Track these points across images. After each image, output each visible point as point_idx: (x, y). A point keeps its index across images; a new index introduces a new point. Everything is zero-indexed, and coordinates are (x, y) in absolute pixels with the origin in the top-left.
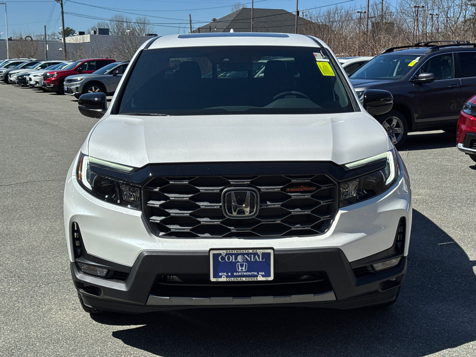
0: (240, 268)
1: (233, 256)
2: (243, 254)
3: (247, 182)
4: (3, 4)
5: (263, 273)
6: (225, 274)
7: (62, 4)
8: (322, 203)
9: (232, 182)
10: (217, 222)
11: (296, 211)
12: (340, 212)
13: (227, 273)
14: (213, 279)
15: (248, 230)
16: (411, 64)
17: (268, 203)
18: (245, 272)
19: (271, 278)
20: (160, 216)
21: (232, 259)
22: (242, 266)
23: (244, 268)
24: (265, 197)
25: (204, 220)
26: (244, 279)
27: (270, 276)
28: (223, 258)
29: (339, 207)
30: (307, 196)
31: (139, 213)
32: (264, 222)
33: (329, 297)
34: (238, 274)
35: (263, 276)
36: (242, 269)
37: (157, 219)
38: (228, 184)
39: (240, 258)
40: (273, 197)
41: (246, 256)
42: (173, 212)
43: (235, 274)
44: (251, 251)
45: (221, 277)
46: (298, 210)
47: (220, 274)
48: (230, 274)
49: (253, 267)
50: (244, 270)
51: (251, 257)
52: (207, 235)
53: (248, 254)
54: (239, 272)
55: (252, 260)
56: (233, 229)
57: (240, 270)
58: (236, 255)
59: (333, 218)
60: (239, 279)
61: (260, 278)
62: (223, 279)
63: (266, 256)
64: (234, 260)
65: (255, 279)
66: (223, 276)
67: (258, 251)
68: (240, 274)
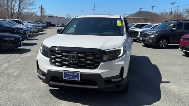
2: (72, 73)
3: (75, 53)
5: (77, 78)
6: (67, 77)
8: (96, 60)
9: (71, 53)
10: (67, 63)
11: (88, 62)
12: (101, 63)
14: (64, 79)
15: (76, 66)
16: (171, 26)
17: (81, 59)
19: (79, 80)
20: (54, 60)
22: (72, 76)
24: (80, 57)
25: (64, 62)
26: (72, 79)
27: (79, 79)
28: (67, 73)
29: (101, 62)
30: (92, 58)
31: (49, 59)
32: (80, 64)
33: (97, 87)
36: (72, 77)
37: (53, 61)
38: (70, 53)
39: (71, 74)
40: (82, 58)
42: (57, 59)
46: (89, 62)
49: (74, 76)
52: (65, 66)
53: (73, 73)
56: (71, 66)
58: (70, 73)
59: (99, 65)
60: (71, 79)
61: (76, 80)
62: (67, 79)
63: (78, 74)
65: (75, 80)
67: (76, 72)
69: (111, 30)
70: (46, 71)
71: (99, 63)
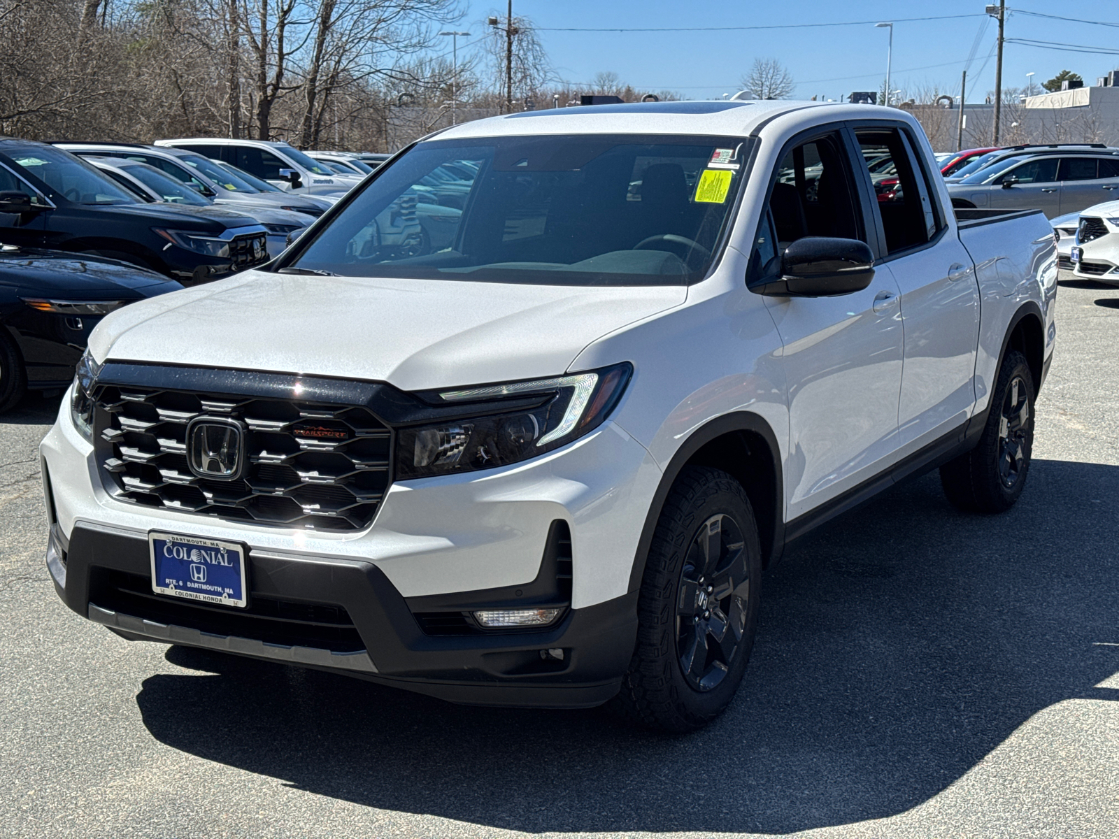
0: (196, 575)
1: (185, 549)
2: (199, 548)
3: (228, 406)
5: (231, 592)
6: (174, 581)
9: (206, 405)
10: (186, 479)
11: (311, 476)
12: (394, 488)
13: (178, 582)
14: (157, 589)
15: (234, 504)
17: (264, 454)
18: (203, 583)
19: (242, 603)
20: (116, 458)
21: (183, 555)
22: (198, 570)
23: (201, 576)
25: (169, 475)
26: (202, 597)
27: (241, 599)
28: (170, 551)
29: (394, 480)
30: (329, 446)
31: (89, 450)
32: (259, 491)
34: (193, 585)
35: (230, 596)
36: (199, 577)
37: (112, 463)
38: (200, 410)
39: (194, 557)
41: (203, 552)
43: (189, 584)
44: (209, 543)
45: (167, 586)
46: (315, 474)
47: (167, 581)
48: (181, 583)
49: (219, 576)
50: (202, 581)
51: (211, 554)
52: (177, 504)
53: (205, 549)
54: (195, 582)
55: (214, 562)
56: (210, 499)
57: (196, 579)
58: (190, 548)
59: (380, 500)
60: (194, 596)
61: (226, 600)
62: (170, 591)
63: (233, 556)
64: (185, 558)
65: (217, 600)
66: (172, 585)
67: (221, 545)
68: (196, 585)
71: (380, 486)
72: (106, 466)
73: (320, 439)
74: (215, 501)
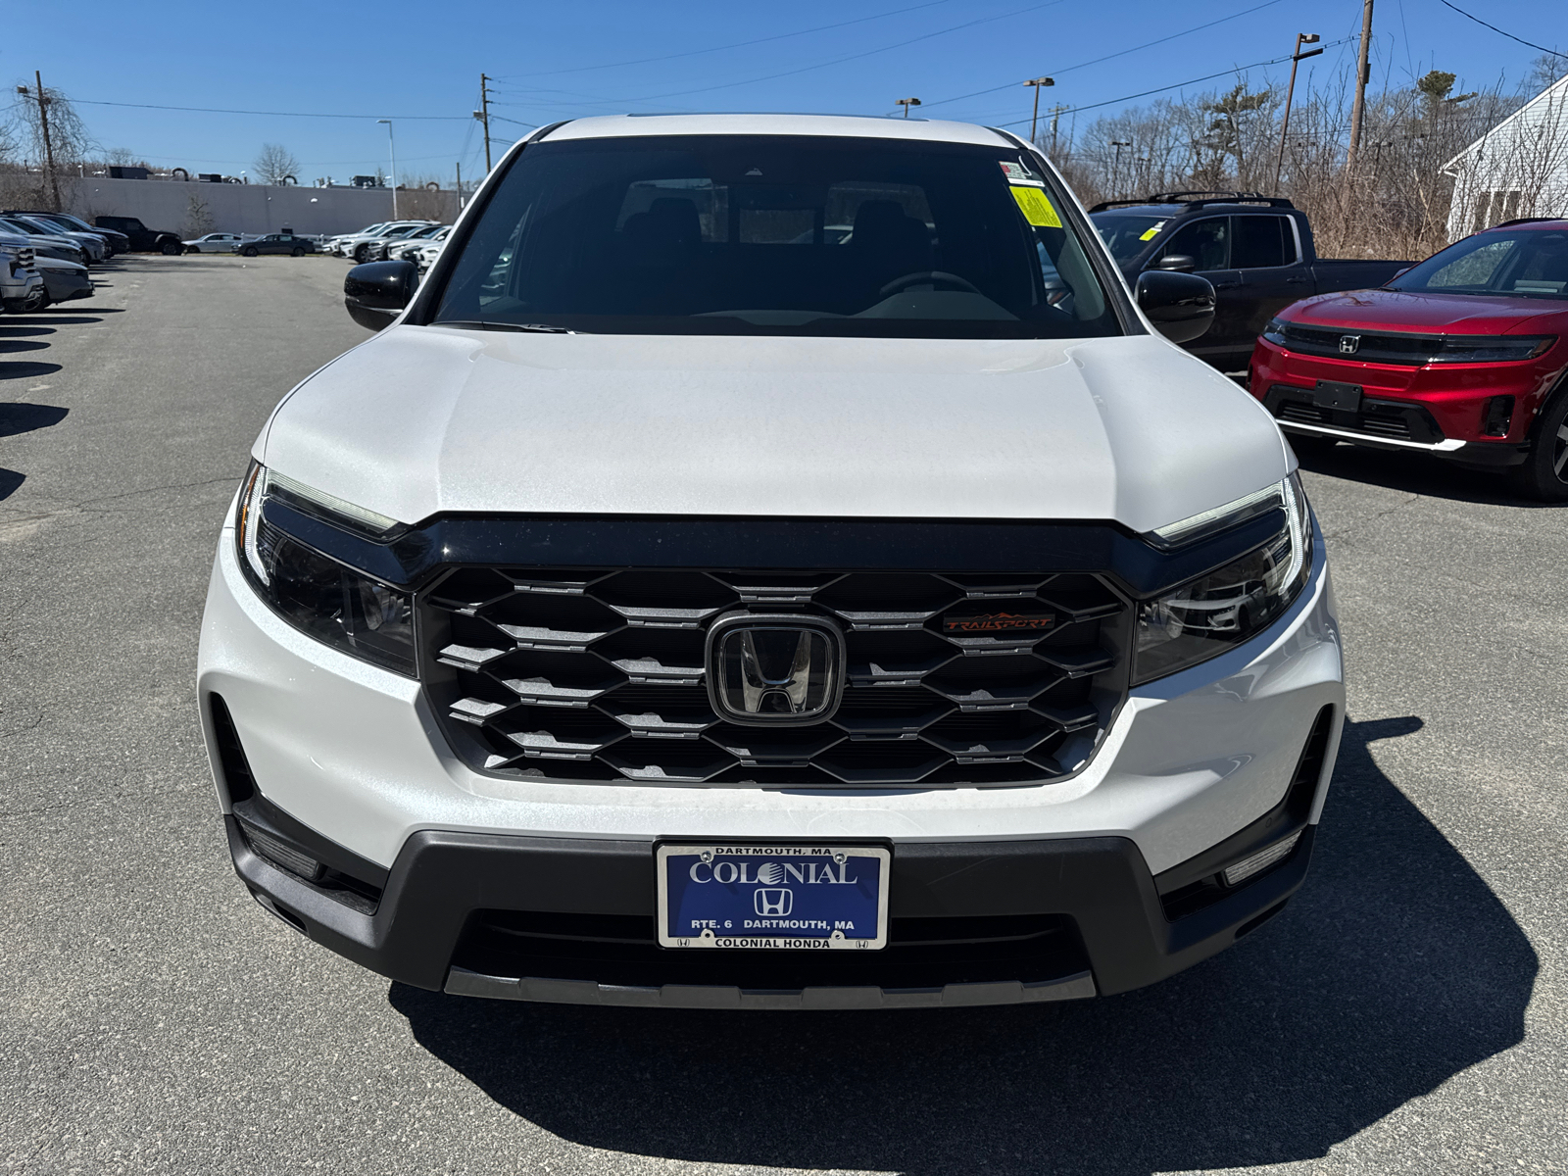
0: (767, 907)
1: (744, 866)
2: (779, 861)
3: (803, 593)
4: (386, 122)
5: (850, 925)
6: (712, 923)
7: (486, 124)
8: (1072, 672)
9: (746, 592)
10: (688, 730)
11: (979, 699)
12: (1133, 707)
13: (720, 923)
14: (666, 941)
16: (1146, 237)
17: (876, 670)
18: (784, 919)
19: (879, 943)
20: (486, 698)
21: (739, 875)
22: (773, 898)
23: (780, 907)
24: (866, 649)
25: (643, 723)
26: (780, 943)
27: (874, 937)
28: (705, 872)
29: (1132, 688)
30: (1021, 647)
32: (858, 734)
33: (1078, 988)
34: (757, 924)
35: (848, 935)
36: (774, 911)
37: (475, 709)
38: (731, 602)
39: (765, 876)
40: (894, 650)
41: (788, 866)
42: (531, 689)
43: (747, 924)
44: (807, 851)
45: (697, 933)
46: (983, 695)
47: (695, 924)
48: (728, 924)
49: (812, 901)
50: (781, 914)
51: (807, 869)
52: (653, 771)
53: (795, 861)
54: (761, 919)
55: (812, 881)
56: (745, 758)
57: (766, 914)
58: (755, 863)
59: (1106, 722)
60: (762, 943)
61: (838, 942)
62: (706, 941)
63: (864, 869)
64: (744, 879)
65: (819, 944)
66: (706, 931)
67: (834, 851)
68: (766, 923)
69: (935, 274)
70: (381, 851)
72: (453, 715)
73: (997, 635)
74: (758, 761)
